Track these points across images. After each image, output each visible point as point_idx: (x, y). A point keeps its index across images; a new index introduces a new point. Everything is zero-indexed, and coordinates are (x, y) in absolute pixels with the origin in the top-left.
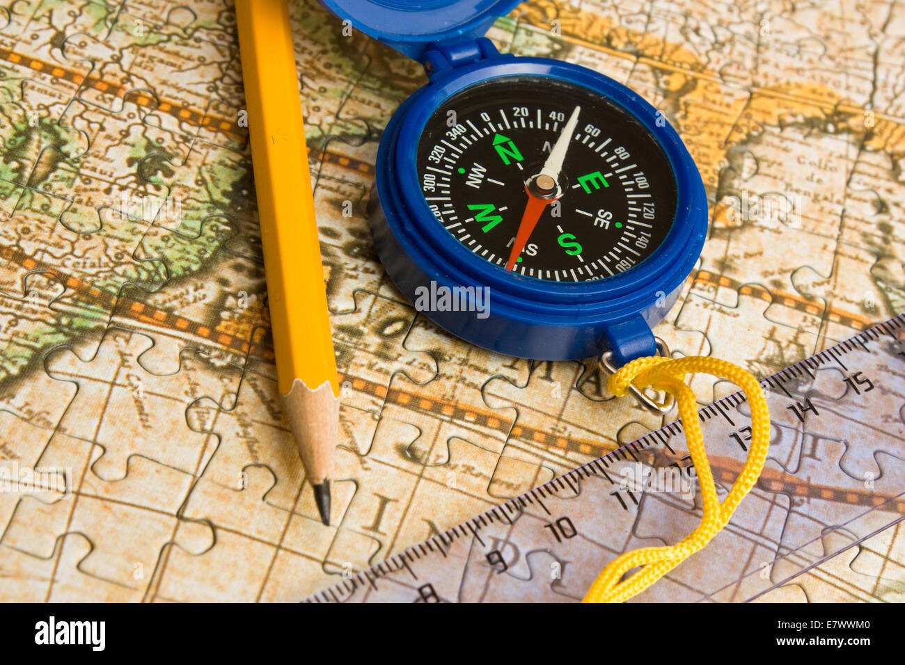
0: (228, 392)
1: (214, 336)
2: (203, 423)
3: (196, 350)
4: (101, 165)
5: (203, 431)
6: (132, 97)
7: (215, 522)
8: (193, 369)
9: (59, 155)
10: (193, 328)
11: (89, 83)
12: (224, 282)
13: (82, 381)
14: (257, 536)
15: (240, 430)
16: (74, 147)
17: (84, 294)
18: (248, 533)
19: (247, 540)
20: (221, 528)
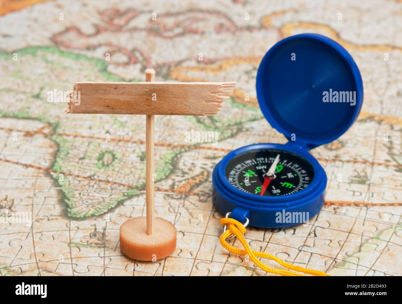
0: (180, 203)
1: (173, 191)
2: (174, 211)
3: (168, 195)
4: (128, 159)
5: (175, 212)
6: (135, 142)
7: (183, 231)
8: (168, 199)
9: (114, 158)
10: (166, 191)
11: (120, 141)
12: (173, 180)
13: (135, 206)
14: (197, 233)
15: (187, 211)
16: (118, 155)
17: (130, 187)
18: (194, 232)
19: (194, 234)
20: (185, 232)
